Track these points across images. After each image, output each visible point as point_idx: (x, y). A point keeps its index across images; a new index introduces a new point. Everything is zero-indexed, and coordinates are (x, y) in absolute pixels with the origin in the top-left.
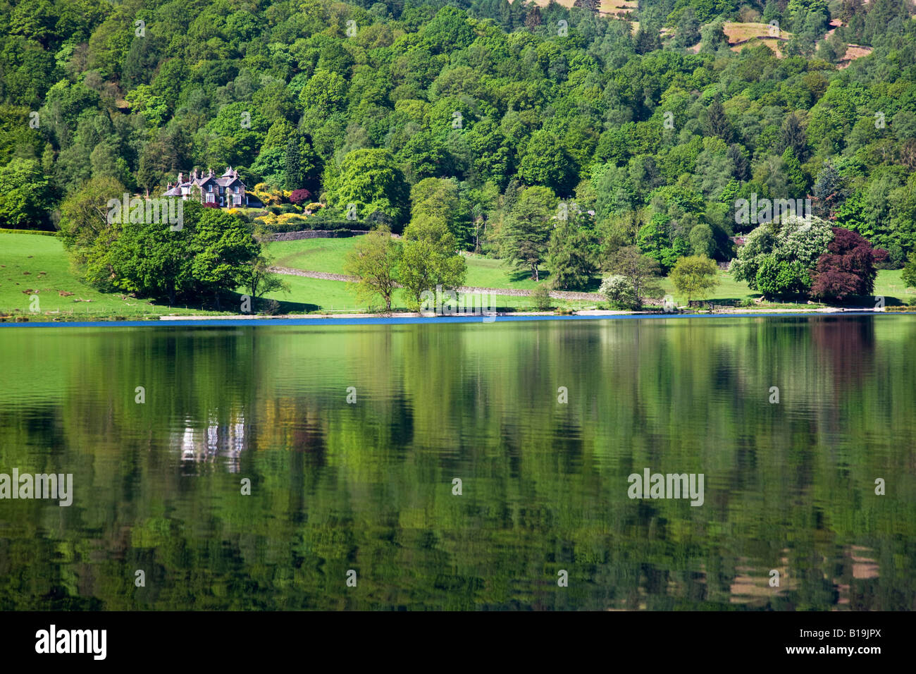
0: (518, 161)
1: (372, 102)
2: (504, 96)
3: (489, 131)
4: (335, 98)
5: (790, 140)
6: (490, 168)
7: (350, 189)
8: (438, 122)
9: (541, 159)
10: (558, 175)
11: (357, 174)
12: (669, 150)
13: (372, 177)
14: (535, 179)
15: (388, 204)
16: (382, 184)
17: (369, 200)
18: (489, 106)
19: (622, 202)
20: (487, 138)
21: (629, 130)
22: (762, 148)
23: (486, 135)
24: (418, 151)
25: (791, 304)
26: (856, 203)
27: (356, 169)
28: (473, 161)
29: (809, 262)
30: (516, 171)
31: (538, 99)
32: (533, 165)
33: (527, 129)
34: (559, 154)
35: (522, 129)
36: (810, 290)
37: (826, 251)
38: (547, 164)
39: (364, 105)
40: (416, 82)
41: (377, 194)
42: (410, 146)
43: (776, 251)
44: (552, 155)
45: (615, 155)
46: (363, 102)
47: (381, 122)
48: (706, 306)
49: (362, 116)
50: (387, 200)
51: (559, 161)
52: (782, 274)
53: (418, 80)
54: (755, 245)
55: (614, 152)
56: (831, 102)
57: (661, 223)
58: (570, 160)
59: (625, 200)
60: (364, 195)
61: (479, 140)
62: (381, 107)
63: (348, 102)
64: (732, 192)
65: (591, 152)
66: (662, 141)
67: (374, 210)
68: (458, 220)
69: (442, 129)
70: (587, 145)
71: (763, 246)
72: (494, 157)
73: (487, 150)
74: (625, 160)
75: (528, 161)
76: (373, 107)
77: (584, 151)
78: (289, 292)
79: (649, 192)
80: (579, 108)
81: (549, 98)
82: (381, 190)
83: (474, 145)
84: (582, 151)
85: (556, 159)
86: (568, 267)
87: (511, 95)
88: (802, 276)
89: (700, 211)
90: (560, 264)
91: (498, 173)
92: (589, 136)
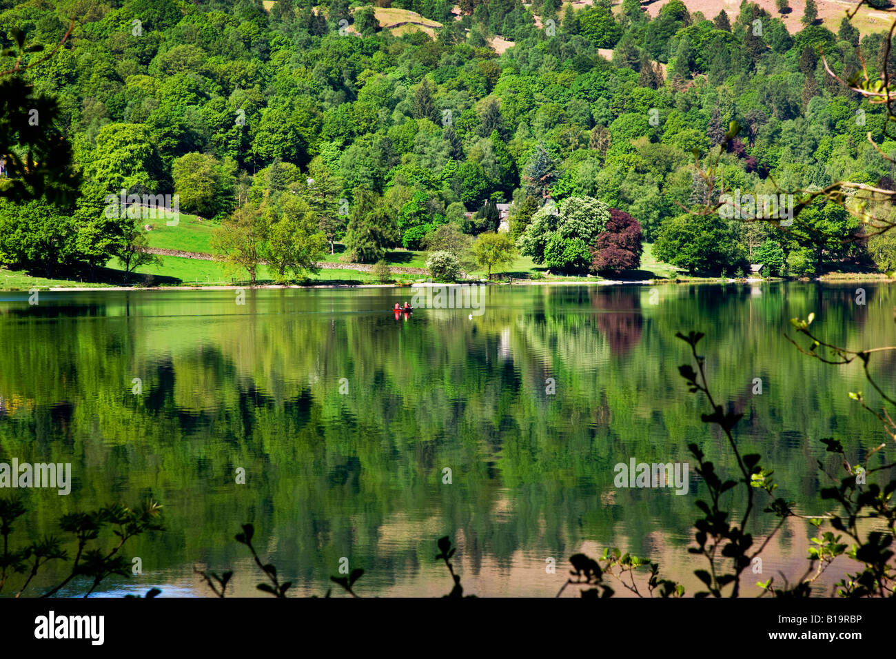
0: (252, 138)
1: (104, 76)
2: (225, 74)
3: (224, 108)
4: (64, 71)
5: (492, 124)
6: (226, 144)
7: (109, 163)
8: (171, 98)
9: (274, 137)
10: (291, 152)
11: (116, 148)
12: (387, 130)
13: (131, 151)
14: (269, 155)
15: (147, 177)
16: (141, 158)
17: (128, 173)
18: (214, 84)
19: (366, 179)
20: (222, 115)
21: (347, 110)
22: (462, 130)
23: (220, 112)
24: (159, 126)
25: (573, 277)
26: (567, 184)
27: (115, 143)
28: (210, 137)
29: (589, 240)
30: (250, 147)
31: (258, 78)
32: (268, 142)
33: (255, 109)
34: (292, 132)
35: (252, 106)
36: (591, 264)
37: (604, 229)
38: (281, 141)
39: (96, 79)
40: (136, 58)
41: (136, 167)
42: (152, 121)
43: (561, 229)
44: (285, 133)
45: (342, 134)
46: (94, 76)
47: (116, 96)
48: (506, 279)
49: (96, 90)
50: (146, 173)
51: (292, 139)
52: (568, 250)
53: (137, 56)
54: (542, 223)
55: (341, 131)
56: (513, 89)
57: (421, 200)
58: (300, 137)
59: (368, 178)
60: (124, 168)
61: (215, 116)
62: (114, 82)
63: (77, 75)
64: (452, 171)
65: (319, 131)
66: (379, 122)
67: (135, 183)
68: (222, 194)
69: (176, 105)
70: (314, 123)
71: (550, 225)
72: (229, 133)
73: (222, 126)
74: (351, 138)
75: (262, 139)
76: (104, 81)
77: (311, 129)
78: (162, 265)
79: (388, 170)
80: (299, 88)
81: (267, 77)
82: (140, 164)
83: (210, 121)
84: (309, 129)
85: (289, 136)
86: (367, 241)
87: (232, 73)
88: (583, 253)
89: (437, 189)
90: (361, 239)
91: (233, 149)
92: (314, 115)
